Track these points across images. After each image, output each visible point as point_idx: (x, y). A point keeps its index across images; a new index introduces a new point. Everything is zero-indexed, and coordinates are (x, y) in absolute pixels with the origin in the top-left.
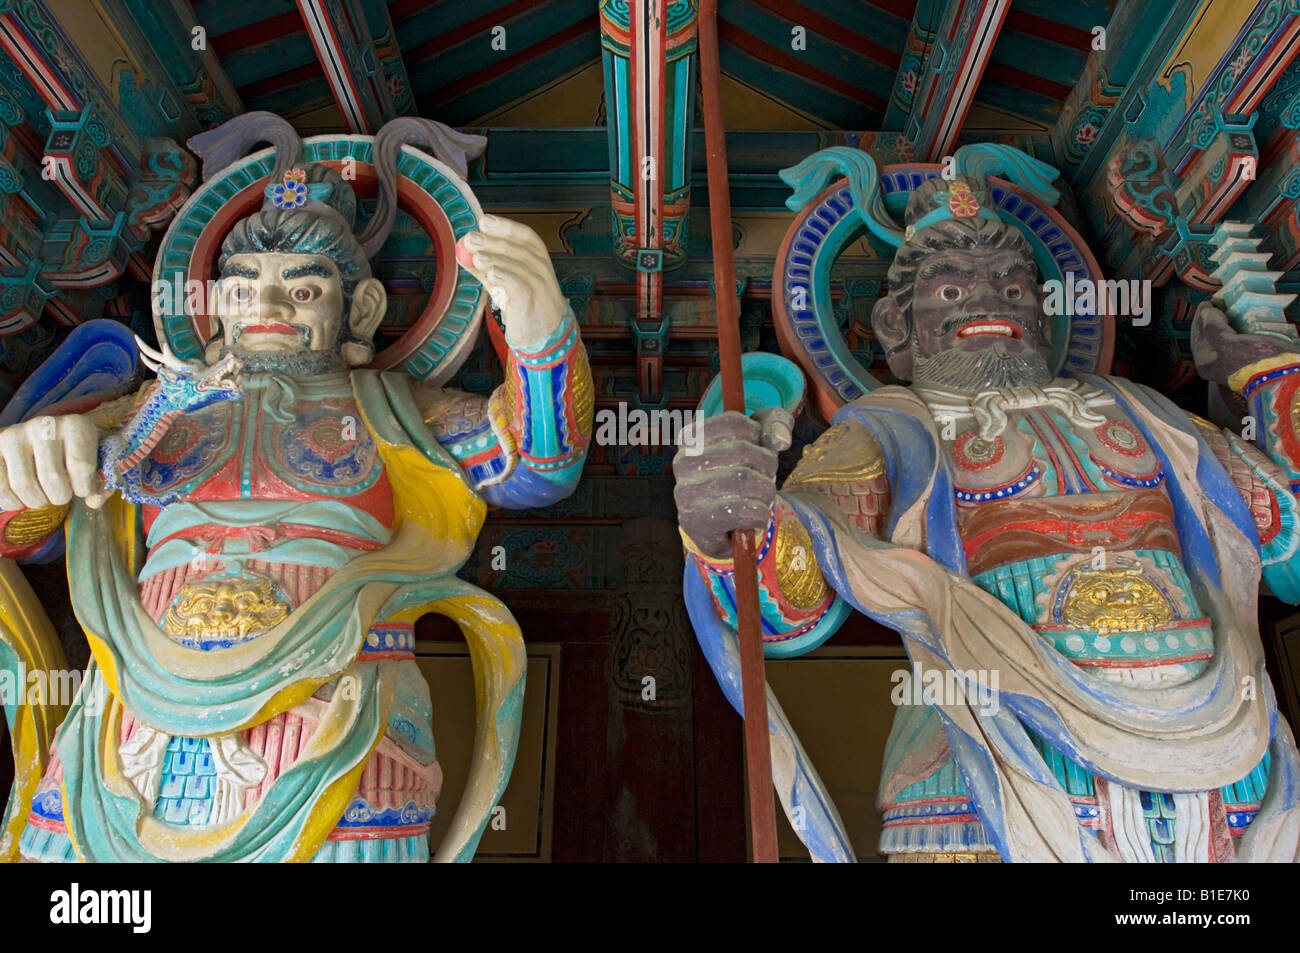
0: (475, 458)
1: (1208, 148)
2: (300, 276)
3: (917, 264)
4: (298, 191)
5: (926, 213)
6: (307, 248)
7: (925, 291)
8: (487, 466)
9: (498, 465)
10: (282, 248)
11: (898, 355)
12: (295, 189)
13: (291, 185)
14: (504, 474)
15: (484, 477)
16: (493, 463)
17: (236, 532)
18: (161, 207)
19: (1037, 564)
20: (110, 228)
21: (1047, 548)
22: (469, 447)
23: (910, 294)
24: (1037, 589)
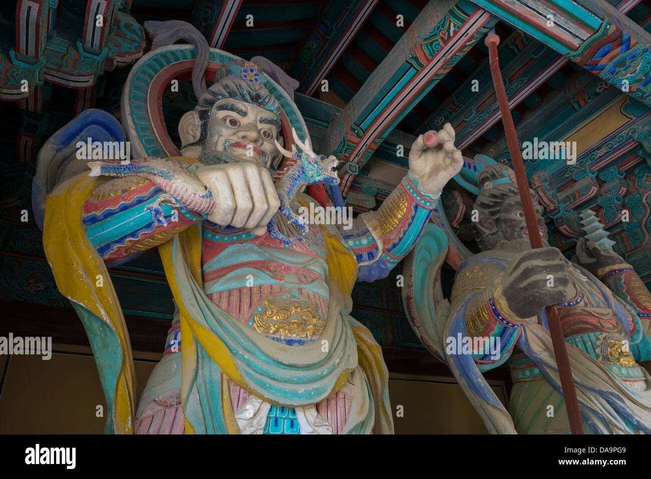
0: (359, 249)
1: (579, 180)
2: (268, 123)
3: (503, 199)
4: (255, 75)
5: (498, 179)
6: (272, 108)
7: (507, 211)
8: (365, 255)
9: (371, 256)
10: (260, 104)
11: (492, 237)
12: (254, 73)
13: (252, 71)
14: (374, 261)
15: (362, 261)
16: (368, 254)
17: (288, 269)
18: (130, 54)
19: (592, 335)
20: (98, 55)
21: (595, 328)
22: (357, 243)
23: (498, 212)
24: (595, 346)
